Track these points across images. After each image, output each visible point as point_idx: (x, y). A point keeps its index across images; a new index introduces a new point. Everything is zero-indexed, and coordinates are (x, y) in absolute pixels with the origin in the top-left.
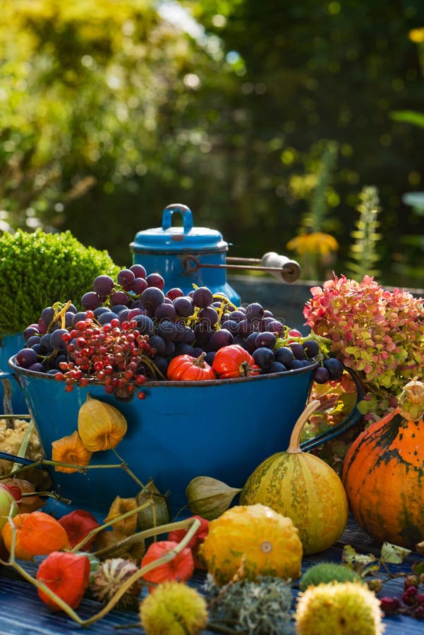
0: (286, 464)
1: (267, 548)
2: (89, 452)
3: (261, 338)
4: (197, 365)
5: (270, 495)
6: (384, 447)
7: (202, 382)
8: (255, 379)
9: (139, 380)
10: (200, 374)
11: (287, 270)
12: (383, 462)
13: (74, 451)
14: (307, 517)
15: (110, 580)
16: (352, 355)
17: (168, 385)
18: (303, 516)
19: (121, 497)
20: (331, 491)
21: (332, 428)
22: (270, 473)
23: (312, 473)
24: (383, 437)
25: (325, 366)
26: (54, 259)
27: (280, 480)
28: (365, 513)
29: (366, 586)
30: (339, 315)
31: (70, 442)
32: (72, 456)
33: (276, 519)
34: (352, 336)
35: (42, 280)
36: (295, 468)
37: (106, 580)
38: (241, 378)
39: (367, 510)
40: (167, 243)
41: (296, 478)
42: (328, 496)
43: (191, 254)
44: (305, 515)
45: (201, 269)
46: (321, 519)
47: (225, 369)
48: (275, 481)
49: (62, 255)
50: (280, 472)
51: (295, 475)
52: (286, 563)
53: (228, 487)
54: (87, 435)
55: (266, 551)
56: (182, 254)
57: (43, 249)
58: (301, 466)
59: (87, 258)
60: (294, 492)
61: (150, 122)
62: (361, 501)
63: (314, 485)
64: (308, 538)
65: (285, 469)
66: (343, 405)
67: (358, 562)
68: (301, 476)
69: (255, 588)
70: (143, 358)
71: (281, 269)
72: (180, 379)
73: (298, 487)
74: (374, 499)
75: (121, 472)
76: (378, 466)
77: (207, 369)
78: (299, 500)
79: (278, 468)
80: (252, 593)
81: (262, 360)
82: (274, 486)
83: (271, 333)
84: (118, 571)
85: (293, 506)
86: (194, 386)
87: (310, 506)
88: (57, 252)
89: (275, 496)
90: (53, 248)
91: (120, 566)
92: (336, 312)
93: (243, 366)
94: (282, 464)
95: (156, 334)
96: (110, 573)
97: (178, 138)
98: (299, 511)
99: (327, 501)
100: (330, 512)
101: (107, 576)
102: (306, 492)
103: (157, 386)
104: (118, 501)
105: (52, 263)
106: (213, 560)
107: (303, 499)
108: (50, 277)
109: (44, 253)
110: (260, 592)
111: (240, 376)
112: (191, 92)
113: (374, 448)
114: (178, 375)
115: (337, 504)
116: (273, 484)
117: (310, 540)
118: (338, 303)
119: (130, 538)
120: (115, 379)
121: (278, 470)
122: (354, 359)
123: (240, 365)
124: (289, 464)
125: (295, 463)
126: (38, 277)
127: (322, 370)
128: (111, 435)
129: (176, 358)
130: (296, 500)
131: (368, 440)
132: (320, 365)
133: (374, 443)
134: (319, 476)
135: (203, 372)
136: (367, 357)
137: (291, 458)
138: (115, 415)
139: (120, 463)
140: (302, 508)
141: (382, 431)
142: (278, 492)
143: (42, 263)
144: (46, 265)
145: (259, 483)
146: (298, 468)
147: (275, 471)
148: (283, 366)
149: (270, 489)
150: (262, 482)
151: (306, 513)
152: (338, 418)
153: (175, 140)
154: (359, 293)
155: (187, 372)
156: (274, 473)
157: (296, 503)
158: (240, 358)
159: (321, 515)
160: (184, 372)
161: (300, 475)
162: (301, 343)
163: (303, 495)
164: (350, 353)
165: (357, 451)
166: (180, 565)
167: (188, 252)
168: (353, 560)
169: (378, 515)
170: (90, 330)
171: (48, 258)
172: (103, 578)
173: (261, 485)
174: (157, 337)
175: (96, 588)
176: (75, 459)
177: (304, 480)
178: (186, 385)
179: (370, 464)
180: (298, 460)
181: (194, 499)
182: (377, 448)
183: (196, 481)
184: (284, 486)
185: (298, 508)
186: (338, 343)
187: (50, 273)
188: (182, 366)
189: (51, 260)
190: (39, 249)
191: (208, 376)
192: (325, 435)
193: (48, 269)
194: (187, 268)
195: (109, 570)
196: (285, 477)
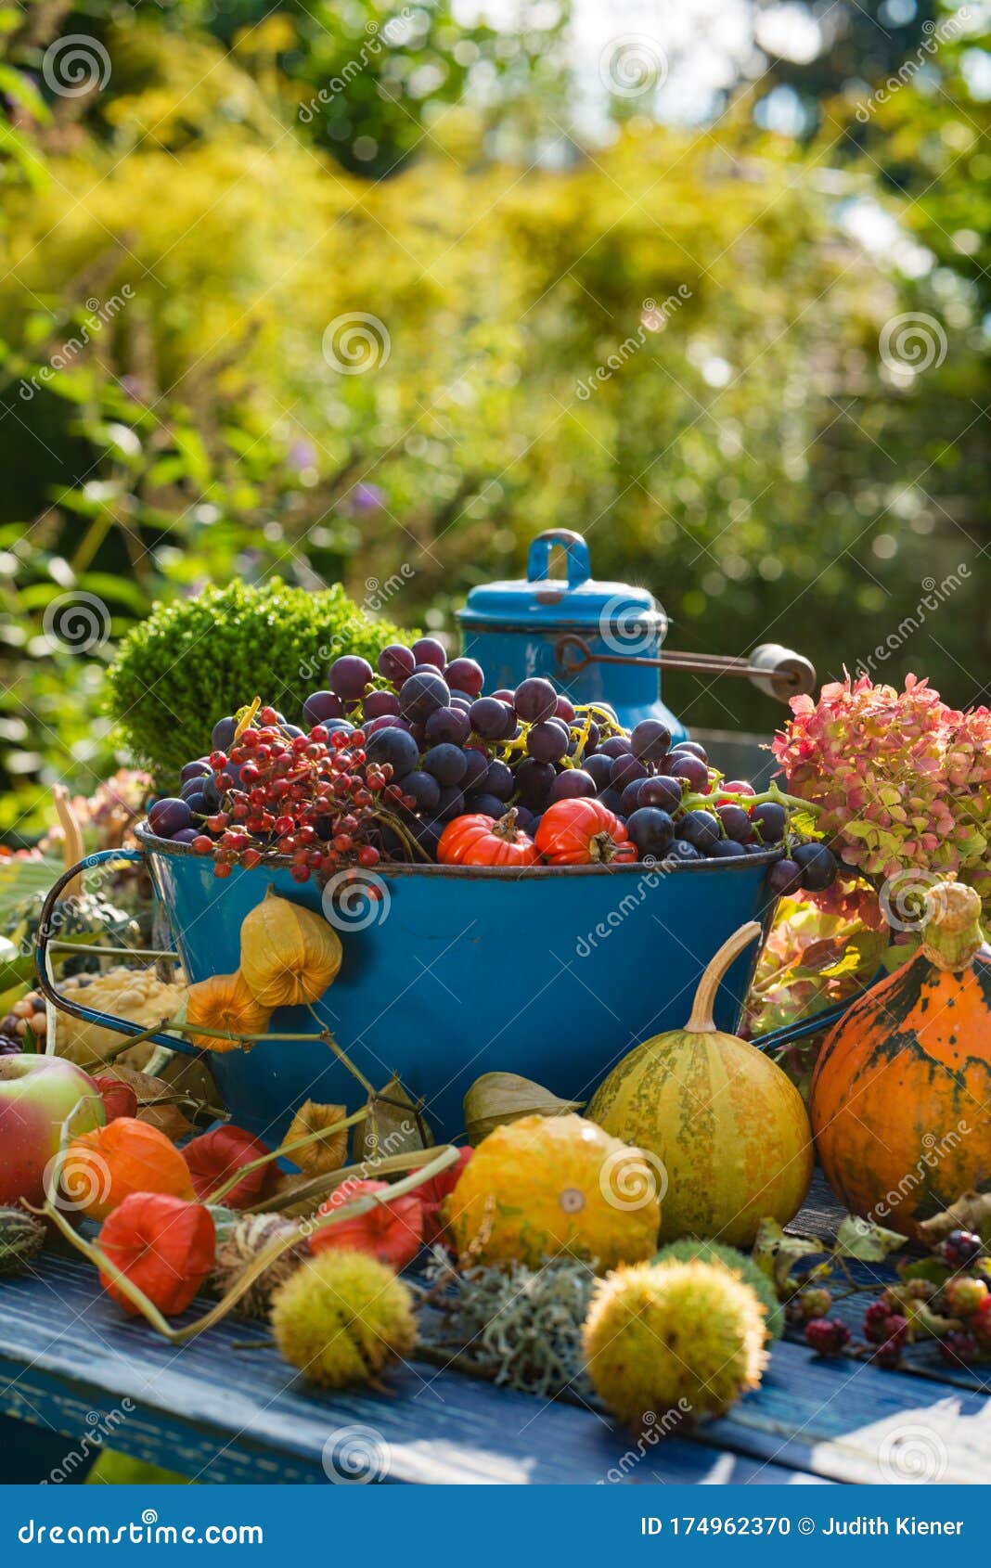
0: (674, 1054)
1: (572, 1202)
2: (261, 1007)
3: (650, 790)
4: (500, 836)
5: (634, 1116)
6: (890, 1025)
7: (503, 869)
8: (622, 871)
9: (365, 857)
10: (502, 854)
11: (783, 675)
12: (882, 1058)
13: (231, 1004)
14: (710, 1165)
15: (245, 1255)
16: (862, 841)
17: (431, 873)
18: (700, 1161)
19: (313, 1101)
20: (769, 1116)
21: (833, 1004)
22: (639, 1070)
23: (730, 1075)
24: (890, 1006)
25: (796, 859)
26: (292, 636)
27: (658, 1084)
28: (841, 1165)
29: (738, 1275)
30: (841, 754)
31: (223, 984)
32: (226, 1016)
33: (600, 1144)
34: (863, 798)
35: (265, 681)
36: (693, 1062)
37: (239, 1254)
38: (590, 867)
39: (847, 1161)
40: (533, 609)
41: (693, 1081)
42: (760, 1125)
43: (576, 633)
44: (706, 1161)
45: (597, 666)
46: (740, 1173)
47: (560, 847)
48: (648, 1087)
49: (313, 632)
50: (660, 1069)
51: (692, 1076)
52: (614, 1239)
53: (554, 1097)
54: (254, 969)
55: (568, 1207)
56: (556, 632)
57: (272, 618)
58: (706, 1059)
59: (369, 642)
60: (686, 1111)
61: (795, 463)
62: (835, 1140)
63: (730, 1100)
64: (711, 1211)
65: (672, 1063)
66: (858, 957)
67: (784, 1253)
68: (703, 1080)
69: (527, 1278)
70: (383, 814)
71: (771, 671)
72: (459, 861)
73: (693, 1101)
74: (861, 1136)
75: (321, 1047)
76: (873, 1067)
77: (523, 844)
78: (695, 1128)
79: (657, 1062)
80: (520, 1286)
81: (644, 834)
82: (645, 1096)
83: (672, 779)
84: (263, 1238)
85: (681, 1139)
86: (486, 876)
87: (717, 1142)
88: (304, 624)
89: (644, 1118)
90: (296, 617)
91: (270, 1227)
92: (835, 748)
93: (598, 841)
94: (666, 1052)
95: (423, 770)
96: (246, 1242)
97: (857, 500)
98: (694, 1153)
99: (757, 1136)
100: (763, 1158)
101: (241, 1245)
102: (711, 1111)
103: (409, 874)
104: (308, 1108)
105: (288, 647)
106: (464, 1225)
107: (703, 1126)
108: (282, 676)
109: (275, 626)
110: (536, 1286)
111: (591, 862)
112: (895, 399)
113: (871, 1027)
114: (456, 854)
115: (781, 1143)
116: (644, 1092)
117: (716, 1216)
118: (842, 730)
119: (315, 1181)
120: (317, 853)
121: (657, 1063)
122: (866, 847)
123: (590, 839)
124: (683, 1054)
125: (695, 1052)
126: (257, 675)
127: (786, 867)
128: (304, 971)
129: (458, 819)
130: (689, 1129)
131: (861, 1014)
132: (784, 856)
133: (872, 1017)
134: (744, 1080)
135: (508, 851)
136: (892, 844)
137: (688, 1040)
138: (316, 930)
139: (319, 1032)
140: (699, 1145)
141: (889, 992)
142: (652, 1110)
143: (267, 645)
144: (275, 651)
145: (617, 1090)
146: (699, 1061)
147: (651, 1065)
148: (691, 850)
149: (636, 1102)
150: (621, 1089)
151: (708, 1157)
152: (848, 986)
153: (852, 504)
154: (891, 710)
155: (474, 850)
156: (648, 1069)
157: (687, 1135)
158: (594, 823)
159: (741, 1164)
160: (468, 849)
161: (703, 1077)
162: (745, 807)
163: (705, 1118)
164: (858, 834)
165: (839, 1035)
166: (391, 1231)
167: (569, 628)
168: (776, 1247)
169: (870, 1174)
170: (268, 747)
171: (283, 634)
172: (233, 1250)
173: (618, 1095)
174: (423, 775)
175: (220, 1272)
176: (233, 1023)
177: (708, 1088)
178: (472, 876)
179: (856, 1062)
180: (703, 1046)
181: (476, 1118)
182: (875, 1029)
183: (484, 1081)
184: (664, 1097)
185: (691, 1145)
186: (831, 813)
187: (283, 668)
188: (466, 834)
189: (286, 639)
190: (264, 618)
191: (521, 859)
192: (814, 1019)
193: (278, 657)
194: (564, 662)
195: (247, 1233)
196: (668, 1080)
